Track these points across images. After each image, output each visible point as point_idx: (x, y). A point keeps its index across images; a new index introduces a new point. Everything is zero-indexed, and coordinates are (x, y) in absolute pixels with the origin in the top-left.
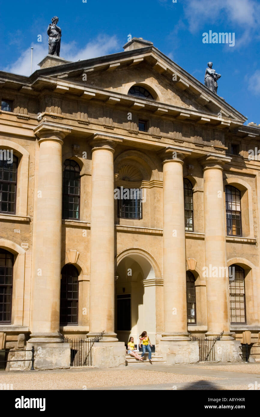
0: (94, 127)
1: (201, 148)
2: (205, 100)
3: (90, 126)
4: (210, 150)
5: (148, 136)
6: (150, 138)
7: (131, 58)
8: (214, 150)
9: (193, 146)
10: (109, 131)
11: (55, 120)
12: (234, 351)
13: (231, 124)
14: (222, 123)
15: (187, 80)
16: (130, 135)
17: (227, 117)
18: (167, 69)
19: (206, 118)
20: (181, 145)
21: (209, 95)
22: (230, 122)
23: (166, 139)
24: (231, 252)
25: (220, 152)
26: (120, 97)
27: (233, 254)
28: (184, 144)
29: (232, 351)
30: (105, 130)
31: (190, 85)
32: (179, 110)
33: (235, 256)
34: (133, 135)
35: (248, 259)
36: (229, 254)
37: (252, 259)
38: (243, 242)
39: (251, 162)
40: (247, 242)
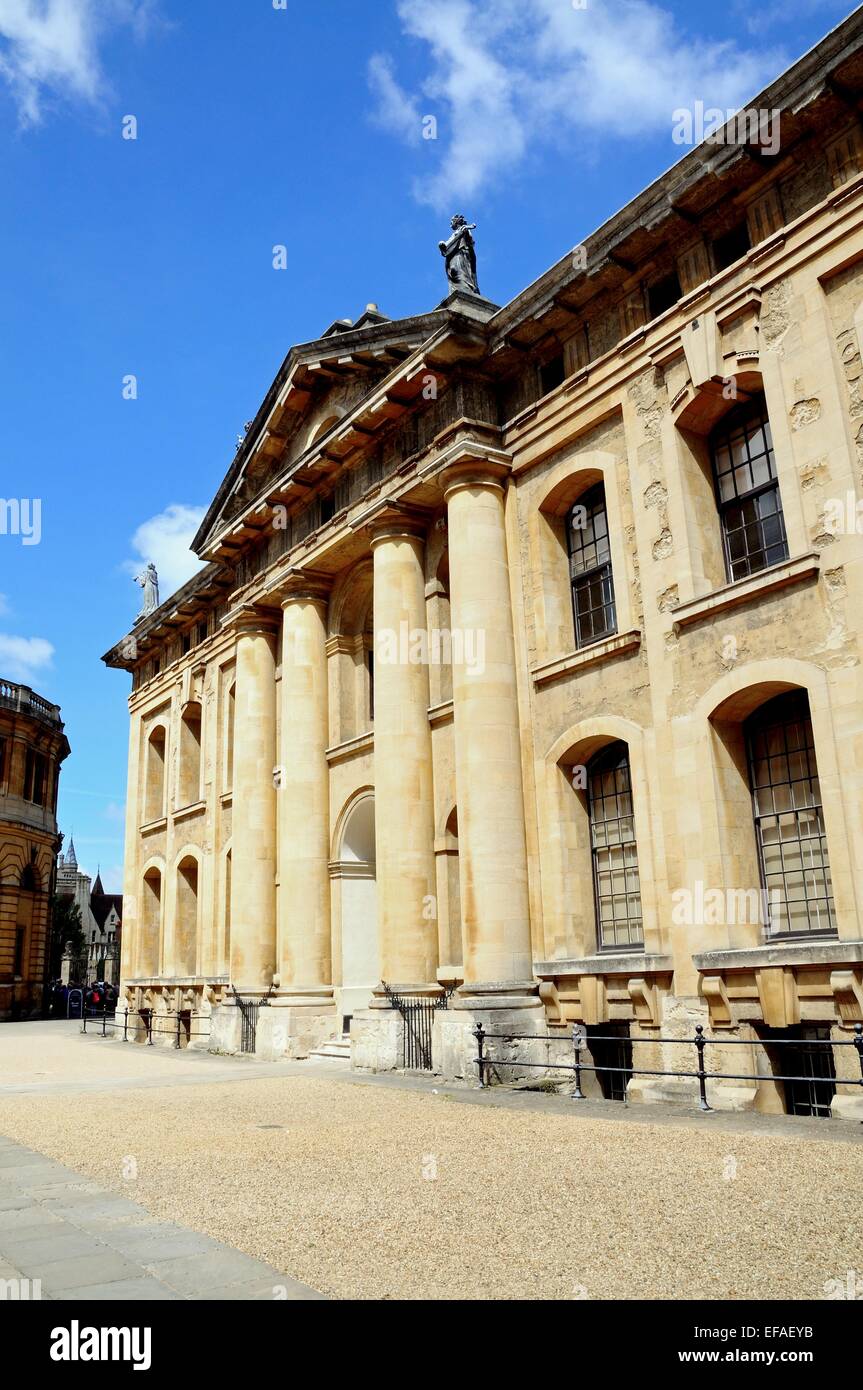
0: (271, 576)
9: (398, 482)
10: (286, 566)
11: (239, 602)
13: (428, 360)
18: (321, 363)
22: (420, 358)
23: (355, 509)
24: (567, 710)
26: (263, 497)
27: (572, 715)
30: (282, 569)
31: (352, 357)
32: (335, 434)
35: (620, 713)
36: (561, 718)
37: (635, 705)
38: (595, 660)
39: (594, 377)
40: (608, 654)
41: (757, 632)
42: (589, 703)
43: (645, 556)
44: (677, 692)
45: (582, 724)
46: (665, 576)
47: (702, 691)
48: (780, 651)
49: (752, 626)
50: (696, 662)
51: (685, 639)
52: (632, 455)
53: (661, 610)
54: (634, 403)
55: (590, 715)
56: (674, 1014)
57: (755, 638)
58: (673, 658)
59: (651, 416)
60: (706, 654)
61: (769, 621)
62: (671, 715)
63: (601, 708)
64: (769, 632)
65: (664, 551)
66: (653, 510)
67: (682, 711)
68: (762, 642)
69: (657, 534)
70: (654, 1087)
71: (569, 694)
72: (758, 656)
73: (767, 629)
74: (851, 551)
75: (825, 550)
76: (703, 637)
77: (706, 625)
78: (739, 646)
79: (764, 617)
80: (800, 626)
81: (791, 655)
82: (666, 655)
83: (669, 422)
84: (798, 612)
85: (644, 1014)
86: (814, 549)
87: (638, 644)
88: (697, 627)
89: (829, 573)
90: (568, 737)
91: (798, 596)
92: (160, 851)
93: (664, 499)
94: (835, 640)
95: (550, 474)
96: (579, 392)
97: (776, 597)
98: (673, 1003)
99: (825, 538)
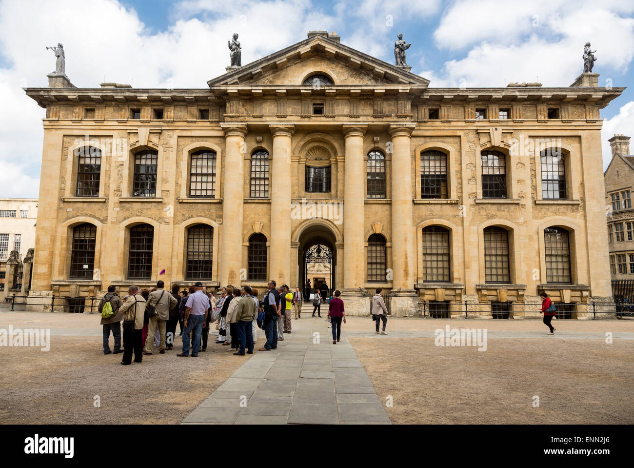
0: (268, 119)
1: (381, 120)
2: (380, 72)
3: (264, 119)
4: (392, 120)
5: (322, 118)
6: (324, 119)
8: (396, 119)
9: (370, 119)
10: (283, 119)
11: (233, 119)
12: (411, 307)
13: (411, 90)
14: (400, 91)
15: (357, 58)
16: (303, 120)
17: (406, 84)
18: (336, 52)
19: (380, 89)
20: (358, 120)
21: (384, 67)
22: (409, 88)
23: (341, 117)
24: (427, 214)
25: (404, 119)
27: (429, 217)
28: (361, 119)
29: (409, 307)
30: (279, 119)
31: (361, 62)
32: (349, 88)
33: (432, 218)
34: (306, 119)
35: (449, 220)
36: (424, 216)
37: (454, 219)
38: (442, 204)
39: (453, 124)
40: (447, 204)
41: (500, 212)
42: (437, 215)
43: (465, 182)
44: (473, 220)
45: (434, 220)
46: (472, 189)
47: (482, 222)
48: (506, 219)
49: (498, 210)
50: (480, 214)
51: (477, 207)
52: (464, 152)
53: (469, 198)
54: (466, 138)
55: (436, 218)
56: (467, 299)
57: (498, 213)
58: (473, 211)
59: (471, 144)
60: (483, 213)
61: (504, 211)
62: (470, 225)
63: (441, 217)
65: (471, 183)
66: (469, 170)
67: (474, 225)
68: (501, 215)
69: (470, 177)
71: (427, 210)
72: (500, 218)
73: (503, 212)
74: (528, 202)
75: (522, 200)
76: (483, 208)
77: (484, 206)
78: (494, 214)
79: (502, 209)
80: (512, 214)
81: (509, 220)
82: (470, 210)
83: (479, 150)
84: (512, 211)
85: (458, 298)
86: (519, 199)
87: (457, 203)
88: (481, 206)
89: (522, 205)
90: (428, 223)
91: (512, 207)
92: (94, 214)
93: (474, 169)
94: (521, 220)
95: (426, 142)
96: (446, 124)
97: (506, 206)
98: (465, 296)
99: (523, 197)
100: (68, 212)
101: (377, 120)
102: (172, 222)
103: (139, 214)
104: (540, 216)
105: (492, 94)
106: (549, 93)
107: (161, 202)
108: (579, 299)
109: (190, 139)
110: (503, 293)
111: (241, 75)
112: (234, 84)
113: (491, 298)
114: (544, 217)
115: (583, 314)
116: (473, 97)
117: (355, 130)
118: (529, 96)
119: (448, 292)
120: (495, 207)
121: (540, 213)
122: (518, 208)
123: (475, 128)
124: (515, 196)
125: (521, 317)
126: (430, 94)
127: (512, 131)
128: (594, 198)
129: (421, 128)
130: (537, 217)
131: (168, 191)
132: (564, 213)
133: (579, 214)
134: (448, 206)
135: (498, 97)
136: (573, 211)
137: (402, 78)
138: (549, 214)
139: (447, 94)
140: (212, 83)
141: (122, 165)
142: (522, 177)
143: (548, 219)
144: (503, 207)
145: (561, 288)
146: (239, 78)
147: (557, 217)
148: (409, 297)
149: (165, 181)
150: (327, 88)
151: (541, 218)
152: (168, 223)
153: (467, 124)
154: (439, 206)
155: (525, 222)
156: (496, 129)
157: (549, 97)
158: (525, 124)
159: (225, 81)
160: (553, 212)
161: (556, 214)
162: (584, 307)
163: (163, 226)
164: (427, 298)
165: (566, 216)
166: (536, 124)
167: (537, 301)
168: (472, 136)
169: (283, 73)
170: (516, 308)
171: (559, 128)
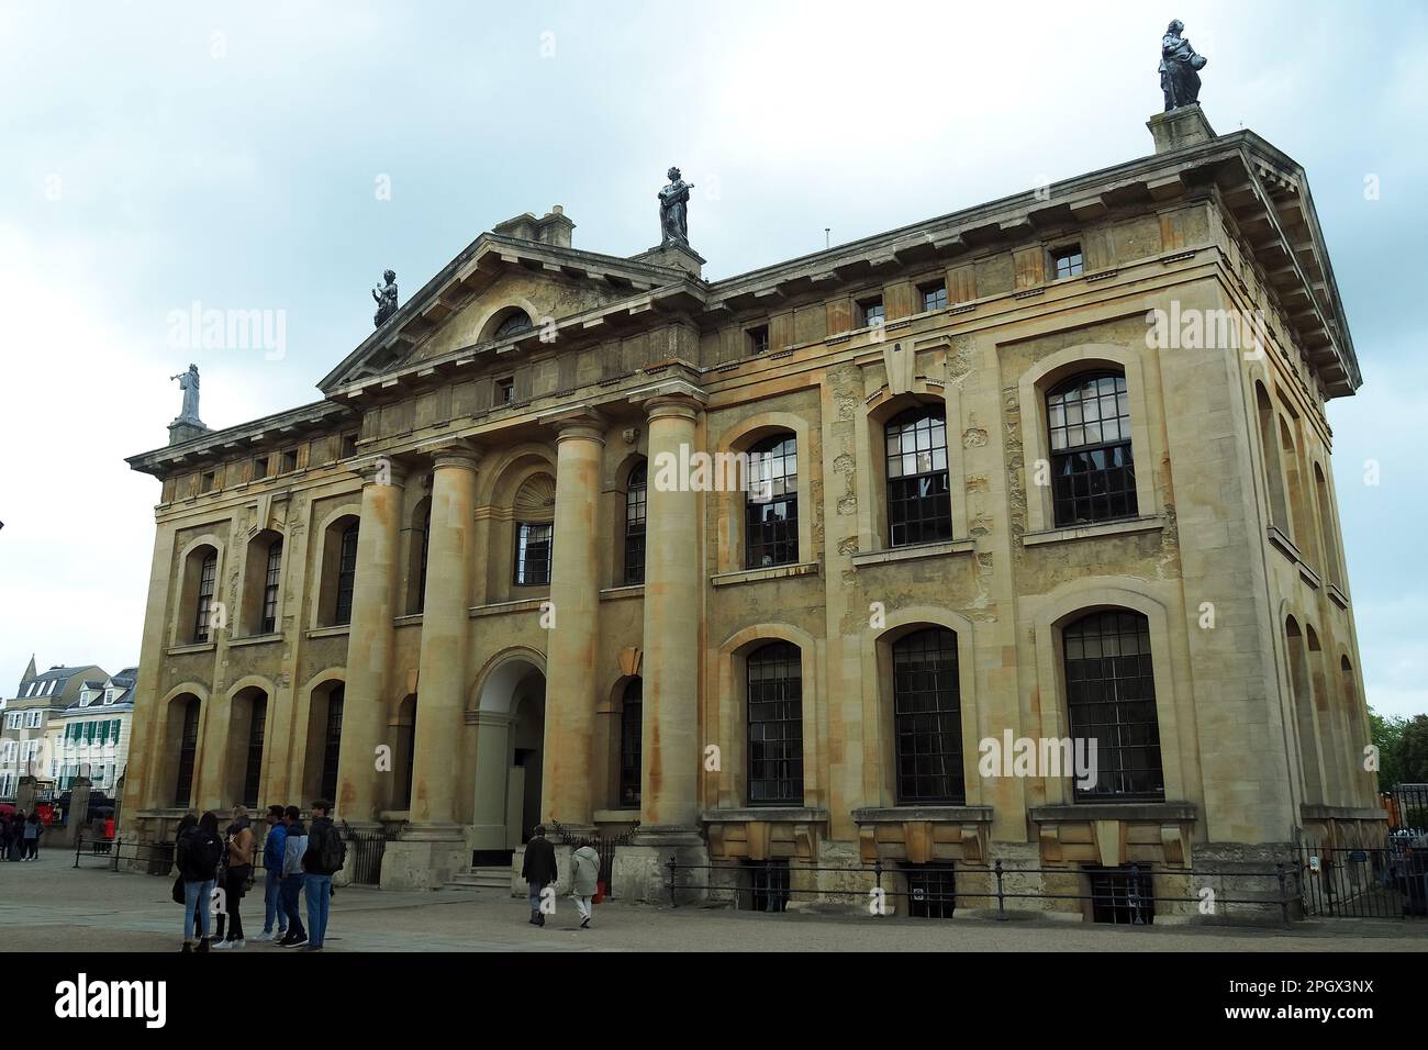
0: (421, 435)
1: (615, 388)
3: (414, 437)
4: (635, 384)
5: (508, 411)
6: (513, 413)
7: (455, 279)
8: (643, 380)
9: (596, 391)
10: (443, 431)
11: (369, 449)
12: (655, 875)
13: (654, 302)
14: (632, 312)
16: (476, 424)
17: (647, 291)
19: (594, 318)
20: (573, 398)
21: (600, 264)
22: (648, 300)
23: (540, 402)
24: (744, 613)
25: (661, 376)
26: (431, 364)
27: (749, 618)
28: (577, 395)
30: (436, 432)
31: (562, 267)
33: (758, 622)
34: (481, 421)
35: (794, 623)
36: (738, 619)
37: (808, 620)
38: (776, 579)
39: (798, 356)
40: (788, 577)
41: (922, 585)
42: (766, 611)
43: (830, 509)
44: (849, 617)
45: (759, 626)
46: (847, 528)
48: (937, 603)
49: (917, 579)
50: (868, 597)
51: (859, 580)
52: (826, 427)
53: (841, 553)
54: (831, 387)
55: (767, 621)
56: (829, 853)
57: (918, 589)
58: (849, 591)
59: (846, 402)
60: (876, 593)
61: (931, 579)
62: (842, 632)
63: (775, 618)
64: (930, 587)
65: (846, 509)
66: (841, 475)
67: (853, 632)
68: (924, 593)
69: (842, 493)
70: (810, 907)
71: (746, 600)
72: (920, 603)
73: (928, 584)
74: (998, 544)
75: (981, 539)
76: (875, 579)
77: (879, 572)
78: (905, 592)
79: (927, 575)
80: (955, 587)
81: (945, 606)
82: (843, 587)
83: (862, 412)
84: (954, 578)
85: (804, 852)
86: (973, 537)
87: (817, 573)
88: (872, 571)
89: (982, 555)
90: (745, 635)
91: (955, 566)
92: (200, 676)
93: (852, 470)
94: (980, 602)
95: (744, 418)
96: (782, 362)
97: (938, 563)
98: (828, 845)
99: (982, 531)
100: (172, 675)
101: (608, 390)
102: (292, 684)
103: (251, 670)
104: (1041, 581)
105: (866, 257)
106: (1017, 213)
107: (281, 641)
108: (1155, 854)
109: (331, 502)
110: (916, 834)
111: (368, 357)
112: (359, 378)
113: (892, 850)
114: (1054, 584)
115: (1176, 905)
116: (821, 277)
117: (564, 426)
118: (963, 235)
119: (779, 833)
120: (905, 572)
121: (1041, 575)
122: (970, 567)
123: (850, 356)
124: (959, 531)
125: (973, 914)
126: (723, 297)
127: (947, 341)
128: (1204, 503)
129: (728, 384)
130: (1033, 587)
131: (293, 617)
132: (1116, 566)
133: (1165, 561)
134: (793, 584)
135: (882, 260)
136: (1144, 554)
137: (638, 281)
138: (1067, 571)
139: (760, 286)
140: (325, 385)
141: (237, 574)
142: (976, 472)
143: (1064, 588)
144: (928, 570)
145: (1090, 817)
146: (367, 364)
147: (1095, 580)
148: (654, 846)
149: (288, 596)
150: (497, 345)
151: (1045, 589)
152: (287, 685)
153: (833, 349)
154: (771, 587)
155: (992, 607)
156: (897, 348)
157: (1018, 222)
158: (980, 313)
159: (345, 377)
160: (1079, 565)
161: (1090, 572)
162: (1179, 879)
163: (282, 691)
164: (732, 849)
165: (1122, 571)
166: (1013, 304)
167: (1026, 861)
168: (846, 379)
169: (447, 329)
170: (966, 882)
171: (1081, 301)
